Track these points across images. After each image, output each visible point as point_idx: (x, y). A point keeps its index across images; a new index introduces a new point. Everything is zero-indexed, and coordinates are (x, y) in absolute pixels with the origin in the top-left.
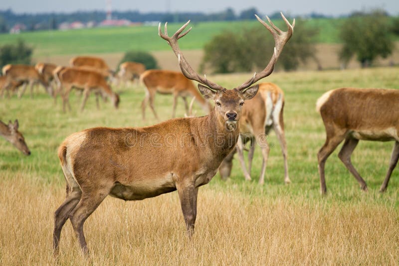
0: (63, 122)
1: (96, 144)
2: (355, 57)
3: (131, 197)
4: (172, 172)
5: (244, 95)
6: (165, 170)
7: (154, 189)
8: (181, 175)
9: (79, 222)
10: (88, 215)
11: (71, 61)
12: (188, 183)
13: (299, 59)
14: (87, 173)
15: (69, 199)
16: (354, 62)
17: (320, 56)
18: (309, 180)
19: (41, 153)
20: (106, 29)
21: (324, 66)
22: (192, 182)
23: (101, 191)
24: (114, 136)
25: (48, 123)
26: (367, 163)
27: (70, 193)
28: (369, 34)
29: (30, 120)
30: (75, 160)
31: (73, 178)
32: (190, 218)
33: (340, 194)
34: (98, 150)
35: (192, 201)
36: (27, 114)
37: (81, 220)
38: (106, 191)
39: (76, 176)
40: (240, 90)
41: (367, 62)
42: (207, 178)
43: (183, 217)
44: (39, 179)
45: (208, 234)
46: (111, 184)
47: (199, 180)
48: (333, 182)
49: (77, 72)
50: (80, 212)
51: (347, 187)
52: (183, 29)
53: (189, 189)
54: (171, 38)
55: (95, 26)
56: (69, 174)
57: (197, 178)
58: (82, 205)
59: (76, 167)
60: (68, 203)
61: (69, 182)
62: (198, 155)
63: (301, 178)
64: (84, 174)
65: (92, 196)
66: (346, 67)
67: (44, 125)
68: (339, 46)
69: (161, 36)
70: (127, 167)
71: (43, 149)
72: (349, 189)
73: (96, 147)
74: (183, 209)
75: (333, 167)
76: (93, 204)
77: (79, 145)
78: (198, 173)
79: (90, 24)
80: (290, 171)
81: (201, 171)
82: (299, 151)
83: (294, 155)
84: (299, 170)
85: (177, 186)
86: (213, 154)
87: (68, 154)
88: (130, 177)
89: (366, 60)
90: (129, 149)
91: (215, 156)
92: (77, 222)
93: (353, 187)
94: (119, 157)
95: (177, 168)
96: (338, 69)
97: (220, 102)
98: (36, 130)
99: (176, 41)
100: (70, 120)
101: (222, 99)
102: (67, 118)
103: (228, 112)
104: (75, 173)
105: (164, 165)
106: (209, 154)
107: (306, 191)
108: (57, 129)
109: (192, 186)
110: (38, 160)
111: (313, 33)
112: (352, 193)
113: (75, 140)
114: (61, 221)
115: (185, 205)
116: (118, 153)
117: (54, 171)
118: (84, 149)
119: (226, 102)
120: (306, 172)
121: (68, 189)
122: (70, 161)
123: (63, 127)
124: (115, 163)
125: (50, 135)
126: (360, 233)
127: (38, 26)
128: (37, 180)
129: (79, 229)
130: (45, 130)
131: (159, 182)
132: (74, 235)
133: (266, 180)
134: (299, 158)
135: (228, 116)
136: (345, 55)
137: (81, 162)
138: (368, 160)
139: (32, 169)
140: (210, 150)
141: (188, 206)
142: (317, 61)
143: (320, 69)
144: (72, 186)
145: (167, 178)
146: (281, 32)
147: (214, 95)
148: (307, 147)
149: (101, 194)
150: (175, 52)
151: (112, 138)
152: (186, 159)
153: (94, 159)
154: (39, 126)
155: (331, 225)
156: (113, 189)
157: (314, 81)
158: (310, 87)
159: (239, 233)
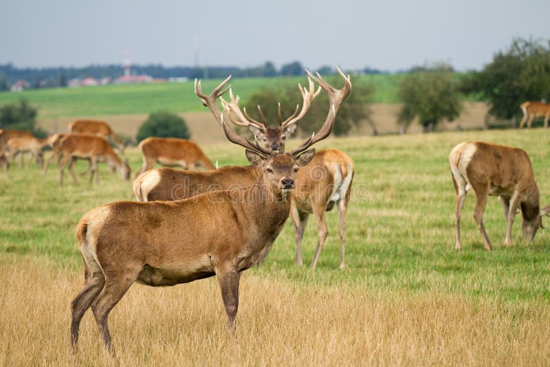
0: (77, 196)
1: (122, 220)
2: (417, 119)
3: (161, 282)
4: (210, 254)
5: (298, 161)
6: (202, 252)
7: (187, 274)
8: (220, 259)
9: (103, 313)
10: (114, 305)
11: (70, 126)
12: (229, 267)
13: (350, 122)
14: (112, 254)
15: (88, 287)
16: (415, 126)
17: (376, 118)
18: (368, 264)
19: (52, 231)
20: (124, 86)
21: (380, 130)
22: (235, 266)
23: (128, 276)
24: (143, 212)
25: (59, 197)
26: (435, 245)
27: (89, 280)
28: (432, 93)
29: (38, 193)
30: (98, 240)
31: (94, 261)
32: (233, 308)
33: (405, 281)
34: (124, 228)
35: (235, 288)
36: (33, 187)
37: (105, 311)
38: (134, 276)
39: (99, 258)
40: (294, 155)
41: (431, 126)
42: (251, 261)
43: (224, 307)
44: (52, 264)
45: (253, 328)
46: (139, 267)
47: (242, 264)
48: (396, 266)
49: (78, 139)
50: (103, 302)
51: (413, 273)
52: (223, 86)
53: (230, 275)
54: (209, 96)
55: (110, 83)
56: (89, 256)
57: (240, 262)
58: (106, 293)
59: (99, 247)
60: (87, 291)
61: (89, 266)
62: (241, 234)
63: (359, 261)
64: (108, 256)
65: (117, 281)
66: (405, 132)
67: (55, 200)
68: (398, 107)
69: (198, 95)
70: (157, 247)
71: (54, 228)
72: (415, 274)
73: (122, 224)
74: (224, 298)
75: (396, 248)
76: (118, 292)
77: (103, 221)
78: (242, 255)
79: (105, 81)
80: (346, 254)
81: (244, 254)
82: (356, 230)
83: (350, 235)
84: (357, 252)
85: (216, 271)
86: (259, 232)
87: (89, 233)
88: (161, 258)
89: (430, 124)
90: (159, 225)
91: (261, 234)
92: (100, 313)
93: (421, 273)
94: (148, 235)
95: (216, 250)
96: (398, 134)
97: (271, 168)
98: (45, 206)
99: (215, 100)
100: (85, 194)
101: (273, 165)
102: (82, 191)
103: (283, 178)
104: (97, 254)
105: (200, 245)
106: (254, 233)
107: (366, 278)
108: (71, 204)
109: (234, 271)
110: (48, 240)
111: (367, 91)
112: (419, 279)
113: (98, 216)
114: (79, 312)
115: (226, 293)
116: (147, 230)
117: (69, 253)
118: (108, 226)
119: (279, 168)
120: (365, 255)
121: (87, 274)
122: (92, 240)
123: (77, 202)
124: (144, 243)
125: (62, 212)
126: (432, 326)
127: (43, 83)
128: (50, 265)
129: (103, 322)
130: (56, 205)
131: (194, 266)
132: (96, 329)
133: (318, 265)
134: (357, 238)
135: (284, 182)
136: (405, 117)
137: (106, 241)
138: (437, 240)
139: (42, 251)
140: (256, 226)
141: (230, 294)
142: (372, 124)
143: (376, 133)
144: (92, 270)
145: (204, 261)
146: (335, 90)
147: (263, 162)
148: (365, 225)
149: (127, 280)
150: (213, 112)
151: (140, 214)
152: (226, 239)
153: (121, 238)
154: (49, 201)
155: (398, 318)
156: (141, 273)
157: (371, 148)
158: (366, 155)
159: (290, 327)
